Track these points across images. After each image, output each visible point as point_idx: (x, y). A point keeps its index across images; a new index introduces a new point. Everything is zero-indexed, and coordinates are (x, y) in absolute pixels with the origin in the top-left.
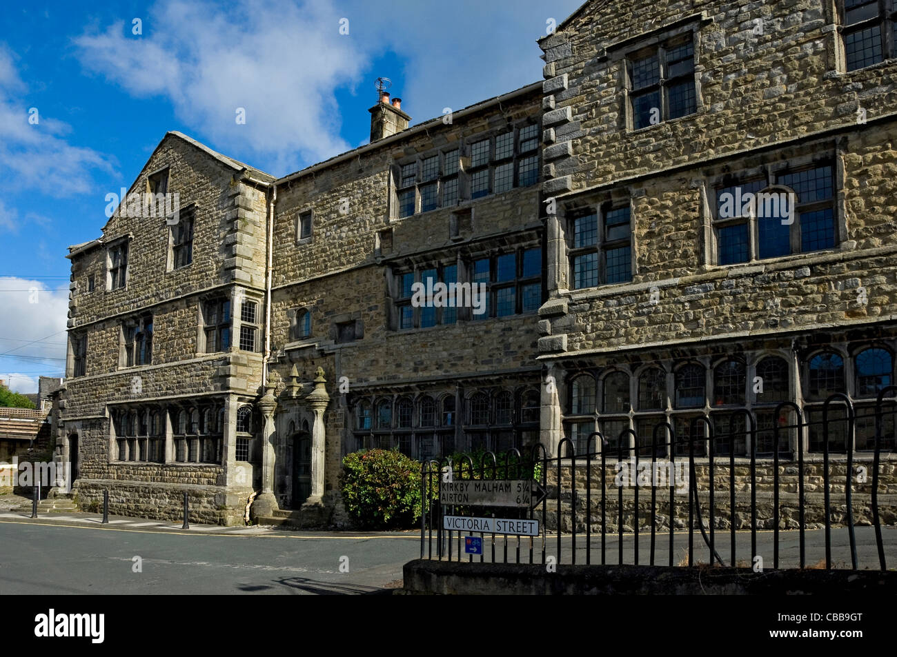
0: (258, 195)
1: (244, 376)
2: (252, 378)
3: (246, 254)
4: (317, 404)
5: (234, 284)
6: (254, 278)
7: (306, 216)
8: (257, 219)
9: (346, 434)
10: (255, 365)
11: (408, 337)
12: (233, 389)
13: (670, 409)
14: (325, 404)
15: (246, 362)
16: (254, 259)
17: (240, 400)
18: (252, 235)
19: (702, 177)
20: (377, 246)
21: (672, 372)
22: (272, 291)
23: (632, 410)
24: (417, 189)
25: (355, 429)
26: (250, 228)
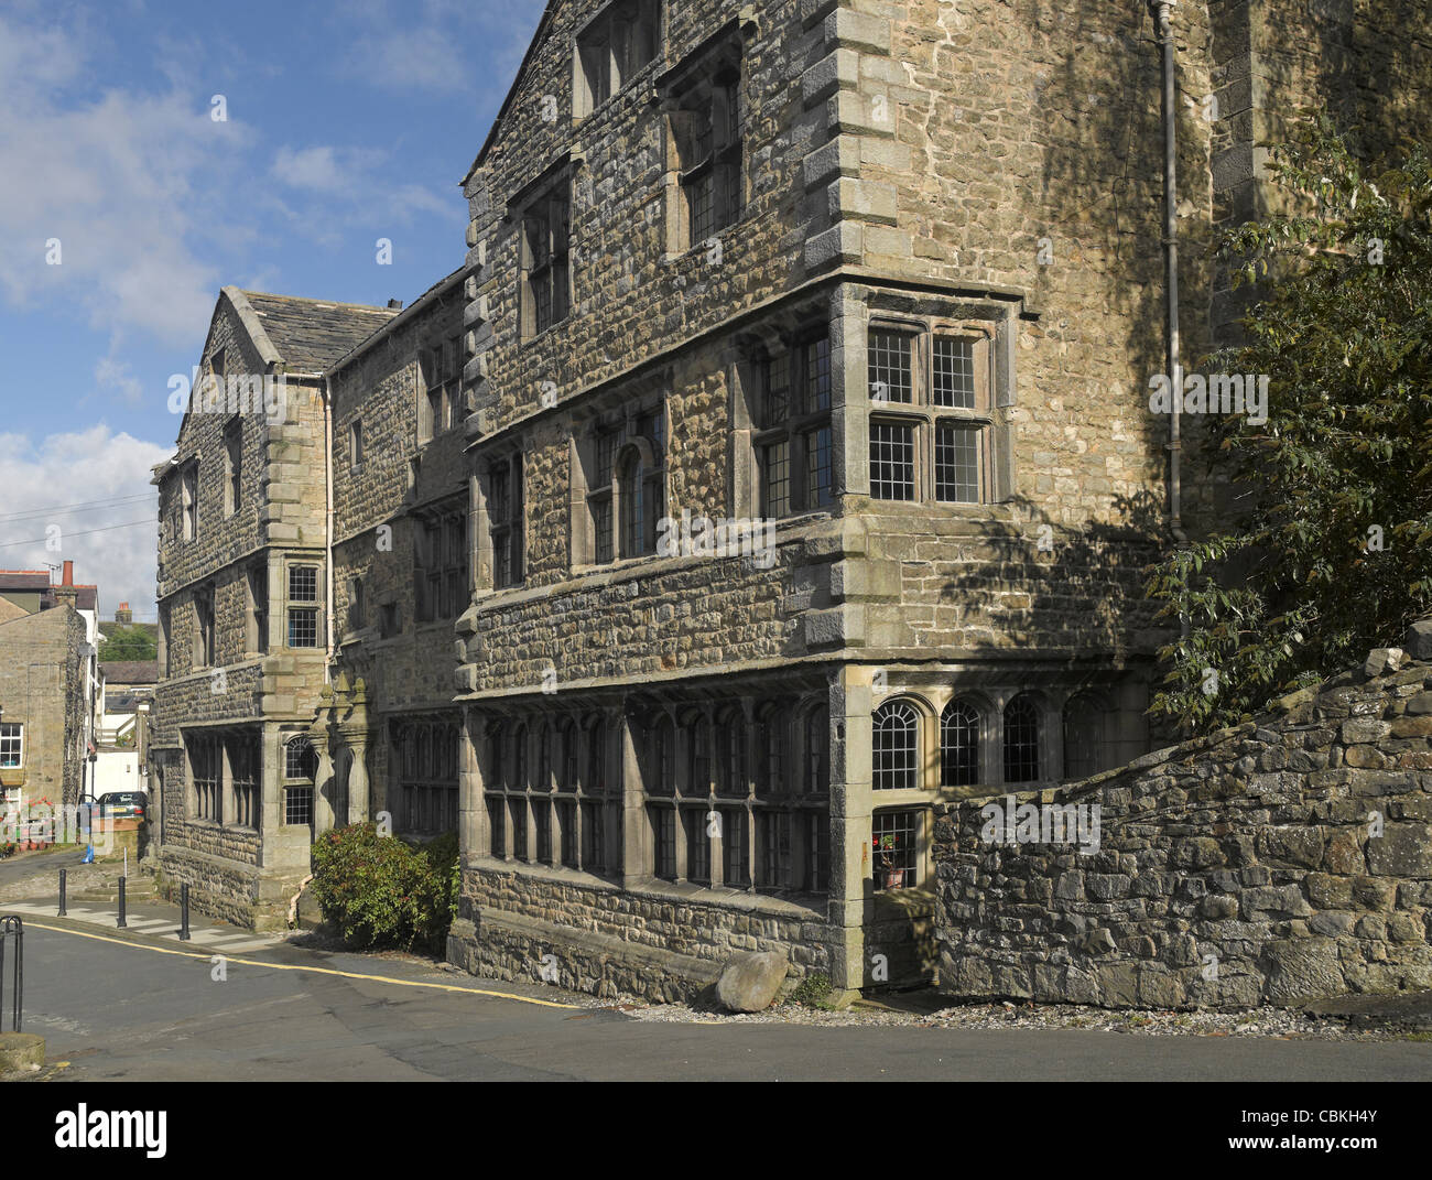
0: (308, 395)
1: (291, 690)
2: (305, 692)
3: (286, 496)
4: (350, 739)
5: (269, 548)
6: (304, 532)
7: (357, 426)
8: (307, 434)
9: (390, 784)
10: (311, 670)
11: (430, 635)
12: (270, 713)
13: (555, 790)
14: (363, 738)
15: (291, 669)
16: (304, 501)
17: (283, 728)
18: (298, 463)
19: (570, 424)
20: (411, 483)
21: (558, 731)
22: (333, 548)
23: (529, 789)
24: (444, 391)
25: (404, 777)
26: (292, 453)
